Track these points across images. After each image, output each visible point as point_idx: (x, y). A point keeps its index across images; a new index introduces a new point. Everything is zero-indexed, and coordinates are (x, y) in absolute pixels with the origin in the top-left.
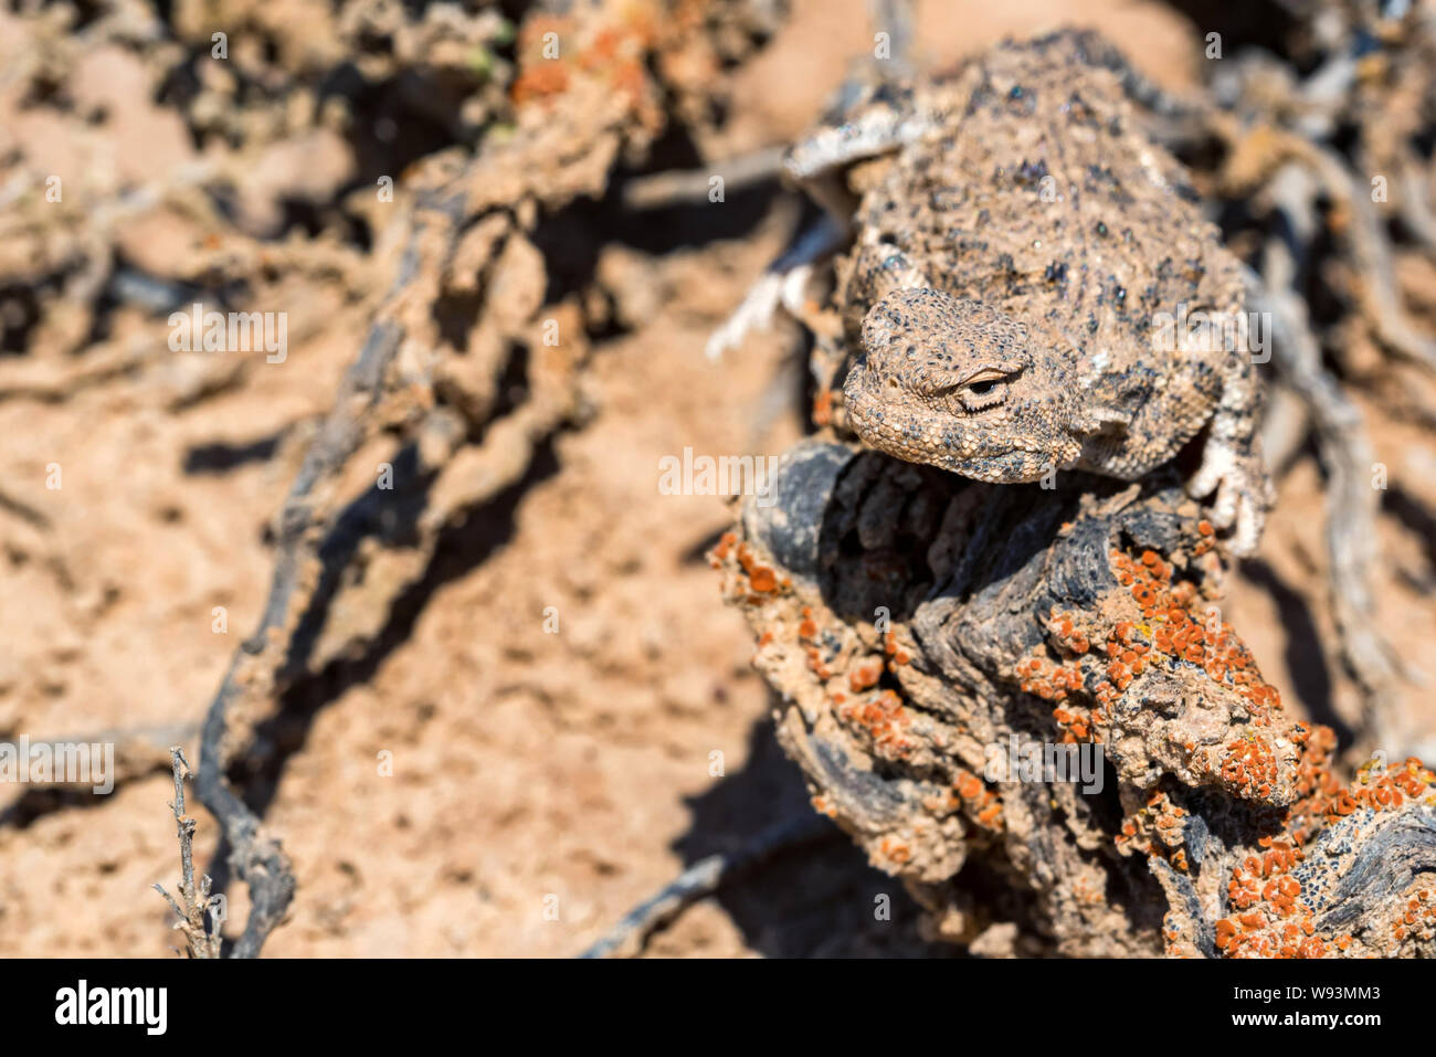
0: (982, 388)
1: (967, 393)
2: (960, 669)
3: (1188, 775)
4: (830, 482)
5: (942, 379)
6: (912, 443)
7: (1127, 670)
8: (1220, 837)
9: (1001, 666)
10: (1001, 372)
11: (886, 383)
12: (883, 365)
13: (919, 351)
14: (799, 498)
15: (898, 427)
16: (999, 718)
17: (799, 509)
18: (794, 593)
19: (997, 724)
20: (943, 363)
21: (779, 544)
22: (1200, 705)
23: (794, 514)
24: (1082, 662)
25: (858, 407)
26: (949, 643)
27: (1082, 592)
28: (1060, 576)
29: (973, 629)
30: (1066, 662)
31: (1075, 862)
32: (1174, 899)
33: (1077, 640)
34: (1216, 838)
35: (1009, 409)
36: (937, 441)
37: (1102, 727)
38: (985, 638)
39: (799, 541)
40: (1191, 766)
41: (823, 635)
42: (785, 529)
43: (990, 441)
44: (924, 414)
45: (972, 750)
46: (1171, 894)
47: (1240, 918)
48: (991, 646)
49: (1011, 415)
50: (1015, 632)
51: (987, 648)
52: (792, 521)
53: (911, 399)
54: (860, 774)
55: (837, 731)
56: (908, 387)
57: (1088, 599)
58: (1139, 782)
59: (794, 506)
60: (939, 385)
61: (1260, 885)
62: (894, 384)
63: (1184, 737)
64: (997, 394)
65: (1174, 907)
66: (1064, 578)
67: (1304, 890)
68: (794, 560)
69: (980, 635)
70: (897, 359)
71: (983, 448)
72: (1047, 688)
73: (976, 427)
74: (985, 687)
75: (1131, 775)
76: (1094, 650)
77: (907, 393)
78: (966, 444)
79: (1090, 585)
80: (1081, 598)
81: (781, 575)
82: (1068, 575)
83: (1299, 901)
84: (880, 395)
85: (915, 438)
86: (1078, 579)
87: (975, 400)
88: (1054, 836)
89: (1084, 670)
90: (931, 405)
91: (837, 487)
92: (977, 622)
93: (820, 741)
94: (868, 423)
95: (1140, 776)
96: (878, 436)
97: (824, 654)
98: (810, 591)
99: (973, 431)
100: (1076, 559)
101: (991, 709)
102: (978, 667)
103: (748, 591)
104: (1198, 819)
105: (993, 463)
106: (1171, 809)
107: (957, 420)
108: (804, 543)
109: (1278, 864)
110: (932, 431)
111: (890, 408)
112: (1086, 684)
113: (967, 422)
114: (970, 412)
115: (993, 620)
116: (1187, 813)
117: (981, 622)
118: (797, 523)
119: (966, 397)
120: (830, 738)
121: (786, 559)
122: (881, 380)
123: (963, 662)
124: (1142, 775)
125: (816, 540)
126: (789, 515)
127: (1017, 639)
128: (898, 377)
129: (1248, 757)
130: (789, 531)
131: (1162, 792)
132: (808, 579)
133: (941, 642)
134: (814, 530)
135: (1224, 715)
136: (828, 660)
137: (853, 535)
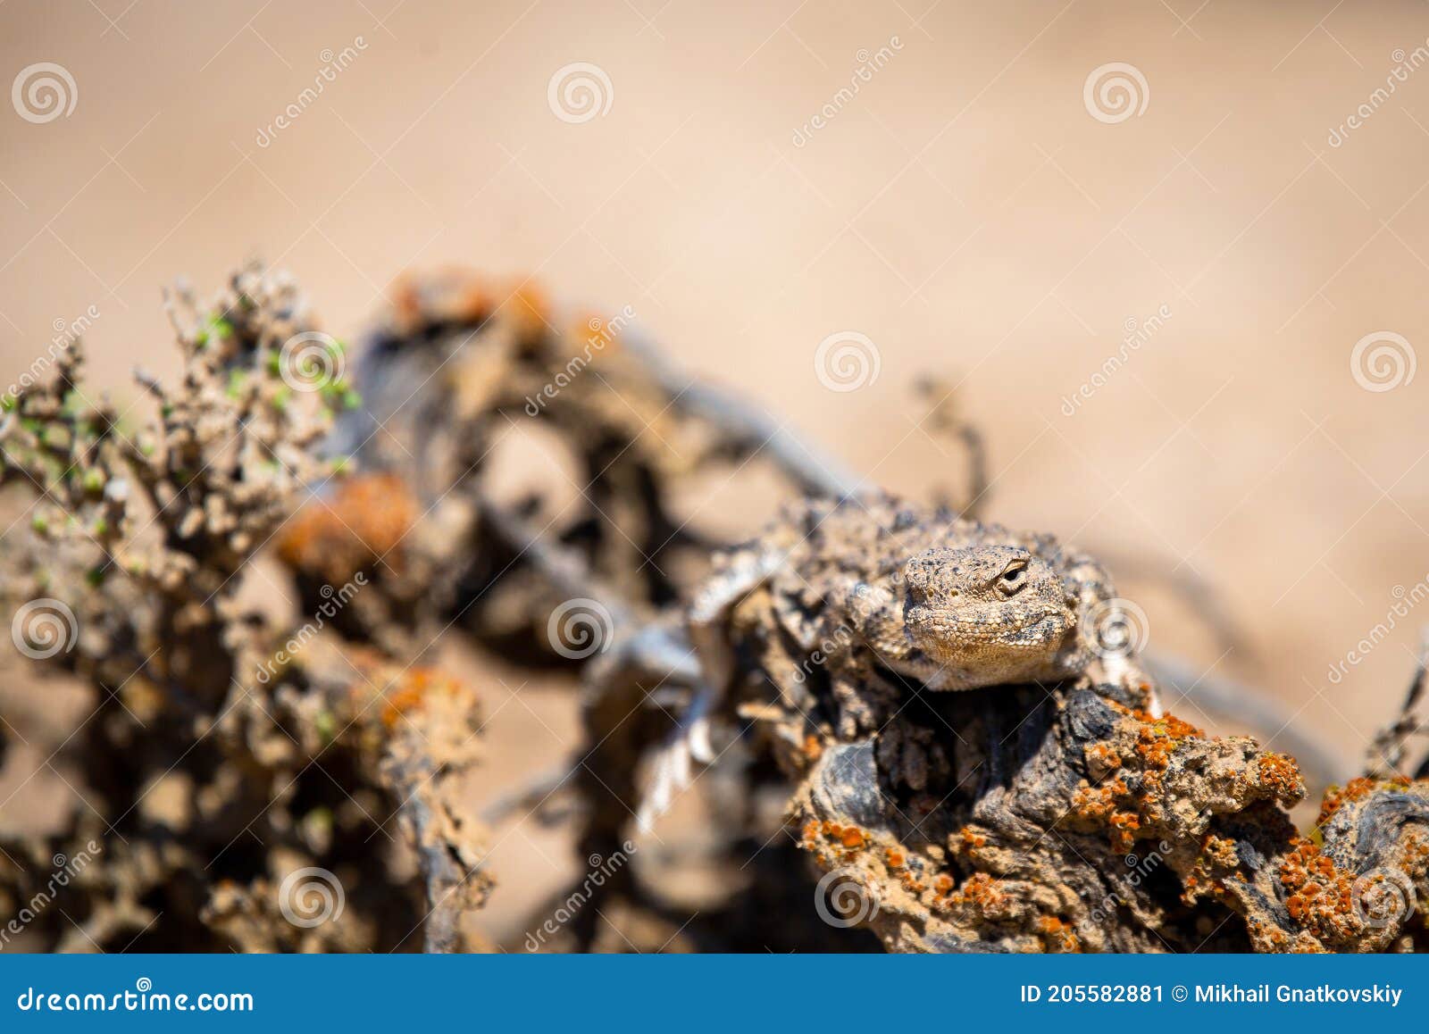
0: (1011, 576)
1: (1004, 581)
2: (1025, 829)
3: (1234, 801)
4: (871, 757)
5: (989, 575)
6: (982, 628)
7: (1162, 754)
8: (1262, 852)
9: (1058, 811)
10: (1020, 561)
11: (950, 595)
12: (941, 586)
13: (961, 568)
14: (855, 773)
15: (970, 620)
16: (1060, 862)
17: (858, 780)
18: (875, 844)
19: (1060, 867)
20: (981, 567)
21: (853, 809)
22: (1221, 756)
23: (857, 785)
24: (1118, 776)
25: (937, 619)
26: (1013, 813)
27: (1101, 727)
28: (1080, 725)
29: (1028, 793)
30: (1106, 784)
31: (1146, 946)
32: (1249, 902)
33: (1111, 758)
34: (1259, 854)
35: (1034, 586)
36: (999, 621)
37: (1155, 804)
38: (1039, 796)
39: (867, 801)
40: (1235, 792)
41: (908, 862)
42: (855, 796)
43: (1031, 611)
44: (983, 607)
45: (1047, 895)
46: (1246, 899)
47: (1302, 892)
48: (1046, 800)
49: (1036, 590)
50: (1059, 782)
51: (1043, 802)
52: (857, 789)
53: (971, 599)
54: (972, 945)
55: (943, 925)
56: (966, 591)
57: (1107, 731)
58: (1195, 831)
59: (854, 779)
60: (989, 578)
61: (1304, 870)
62: (955, 594)
63: (1225, 771)
64: (1022, 578)
65: (1250, 908)
66: (1084, 724)
67: (1334, 861)
68: (871, 817)
69: (1035, 795)
70: (949, 579)
71: (1027, 617)
72: (1098, 806)
73: (1019, 603)
74: (1045, 838)
75: (1188, 827)
76: (1127, 763)
77: (966, 596)
78: (1017, 617)
79: (1105, 721)
80: (1102, 732)
81: (863, 831)
82: (1086, 721)
83: (1335, 869)
84: (948, 606)
85: (983, 624)
86: (1094, 719)
87: (1012, 585)
88: (1125, 936)
89: (1122, 779)
90: (985, 597)
91: (876, 758)
92: (1028, 787)
93: (934, 937)
94: (948, 627)
95: (1195, 826)
96: (958, 634)
97: (913, 875)
98: (885, 837)
99: (1018, 606)
100: (1086, 709)
101: (1052, 857)
102: (1037, 821)
103: (844, 851)
104: (1244, 843)
105: (1035, 629)
106: (1223, 843)
107: (1005, 603)
108: (872, 801)
109: (1309, 854)
110: (993, 615)
111: (959, 611)
112: (1129, 787)
113: (1013, 602)
114: (1009, 594)
115: (1039, 782)
116: (1235, 842)
117: (1031, 784)
118: (861, 790)
119: (1005, 584)
120: (939, 931)
121: (863, 819)
122: (944, 596)
123: (1027, 823)
124: (1197, 824)
125: (879, 796)
126: (853, 786)
127: (1062, 786)
128: (957, 587)
129: (1273, 766)
130: (858, 796)
131: (1211, 836)
132: (880, 830)
133: (1006, 815)
134: (876, 789)
135: (1240, 755)
136: (918, 878)
137: (903, 783)
